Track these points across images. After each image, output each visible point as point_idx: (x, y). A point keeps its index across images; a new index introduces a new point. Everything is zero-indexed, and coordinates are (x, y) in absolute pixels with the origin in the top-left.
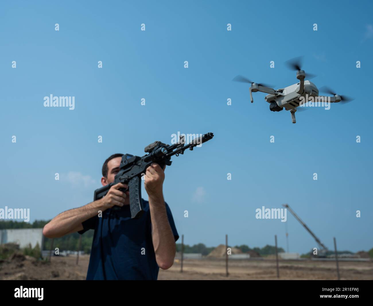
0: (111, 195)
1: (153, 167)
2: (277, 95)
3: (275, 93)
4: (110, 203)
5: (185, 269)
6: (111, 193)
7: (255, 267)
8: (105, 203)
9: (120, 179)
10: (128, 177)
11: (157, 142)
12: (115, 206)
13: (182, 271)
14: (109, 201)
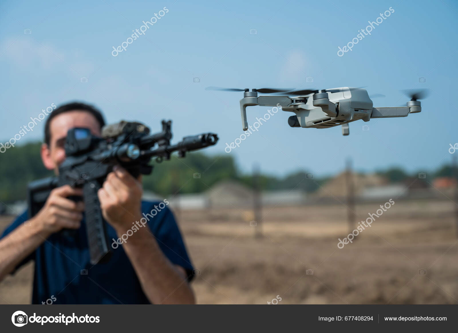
0: (53, 210)
1: (117, 176)
2: (297, 108)
3: (293, 104)
4: (53, 225)
5: (267, 228)
6: (53, 205)
7: (414, 217)
8: (45, 224)
9: (68, 178)
10: (81, 177)
11: (122, 123)
12: (64, 229)
13: (259, 236)
14: (52, 220)
